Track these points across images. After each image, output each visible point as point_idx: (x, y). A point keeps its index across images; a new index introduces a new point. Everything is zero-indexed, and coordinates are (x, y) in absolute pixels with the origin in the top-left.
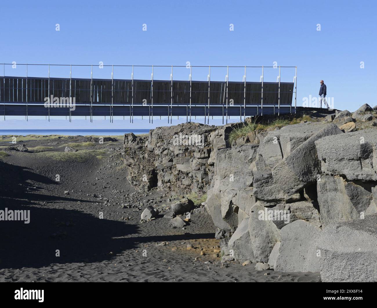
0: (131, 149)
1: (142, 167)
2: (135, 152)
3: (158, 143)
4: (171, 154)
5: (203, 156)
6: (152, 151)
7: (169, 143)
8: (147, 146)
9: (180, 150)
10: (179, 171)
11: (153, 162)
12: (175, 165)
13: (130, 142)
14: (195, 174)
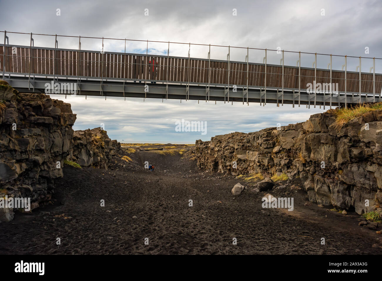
0: (200, 148)
1: (206, 158)
2: (202, 150)
3: (217, 144)
4: (231, 149)
5: (269, 146)
6: (213, 149)
7: (229, 143)
8: (210, 146)
9: (239, 146)
10: (239, 159)
11: (213, 155)
12: (235, 155)
13: (199, 144)
14: (262, 160)
